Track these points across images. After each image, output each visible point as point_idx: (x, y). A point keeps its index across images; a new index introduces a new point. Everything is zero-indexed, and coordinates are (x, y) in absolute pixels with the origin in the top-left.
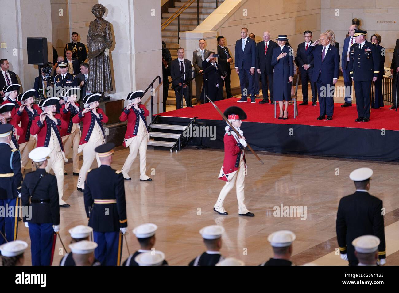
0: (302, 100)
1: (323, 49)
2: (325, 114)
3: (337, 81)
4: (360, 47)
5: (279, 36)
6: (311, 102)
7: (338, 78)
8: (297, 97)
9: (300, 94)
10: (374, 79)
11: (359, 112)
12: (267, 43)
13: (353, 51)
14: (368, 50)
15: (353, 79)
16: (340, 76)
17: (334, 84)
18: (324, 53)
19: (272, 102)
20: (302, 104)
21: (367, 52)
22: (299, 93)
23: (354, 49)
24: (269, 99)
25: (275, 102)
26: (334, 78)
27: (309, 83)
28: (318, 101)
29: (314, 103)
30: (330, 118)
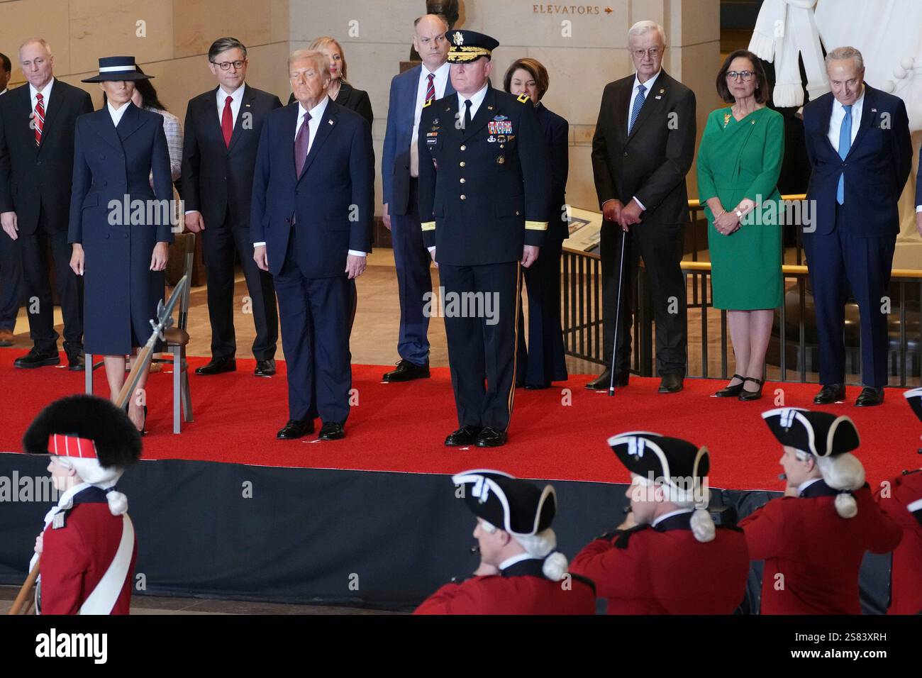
0: (206, 352)
1: (300, 121)
2: (313, 413)
5: (100, 60)
6: (249, 361)
7: (368, 250)
8: (186, 339)
9: (200, 326)
10: (525, 255)
11: (461, 405)
12: (42, 96)
13: (434, 128)
14: (501, 127)
15: (433, 256)
17: (353, 279)
18: (304, 136)
19: (75, 362)
20: (206, 372)
21: (496, 136)
22: (193, 325)
23: (436, 122)
24: (61, 349)
25: (88, 358)
26: (351, 252)
27: (240, 280)
28: (279, 355)
29: (262, 365)
30: (336, 431)
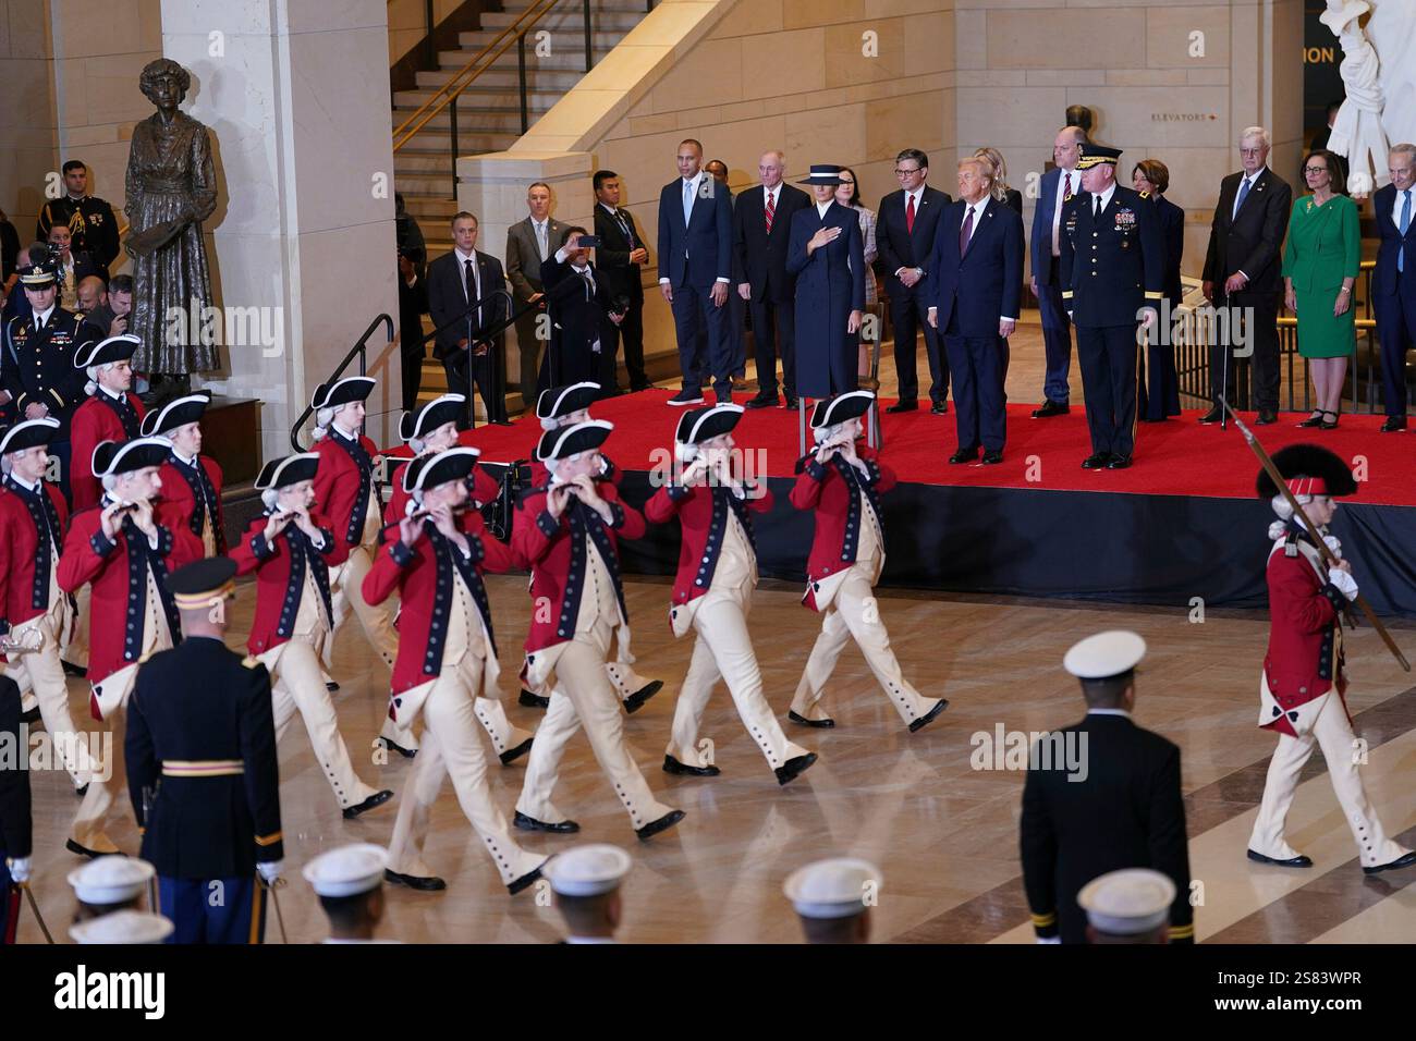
0: (894, 393)
1: (967, 213)
2: (977, 443)
3: (1013, 328)
4: (1099, 206)
5: (812, 167)
7: (1016, 316)
9: (889, 372)
10: (1146, 319)
11: (1094, 435)
12: (772, 195)
14: (1126, 218)
15: (1072, 318)
17: (1005, 339)
18: (969, 227)
19: (792, 403)
20: (894, 410)
21: (1121, 225)
22: (883, 372)
23: (1075, 213)
24: (780, 392)
25: (802, 401)
26: (1002, 318)
27: (920, 335)
28: (950, 397)
29: (936, 405)
30: (995, 456)
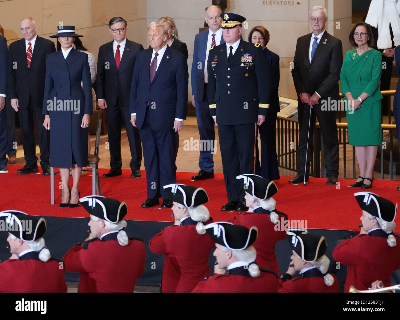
0: (108, 166)
1: (153, 56)
2: (158, 195)
3: (182, 126)
4: (231, 52)
6: (128, 170)
7: (184, 118)
8: (98, 160)
10: (259, 120)
11: (229, 191)
12: (31, 44)
13: (215, 60)
14: (247, 59)
15: (215, 120)
16: (188, 116)
17: (177, 132)
18: (155, 63)
19: (46, 171)
20: (108, 176)
21: (244, 63)
22: (101, 153)
23: (216, 57)
24: (39, 164)
25: (52, 169)
26: (176, 119)
27: (124, 132)
28: (143, 168)
29: (134, 172)
30: (169, 204)
